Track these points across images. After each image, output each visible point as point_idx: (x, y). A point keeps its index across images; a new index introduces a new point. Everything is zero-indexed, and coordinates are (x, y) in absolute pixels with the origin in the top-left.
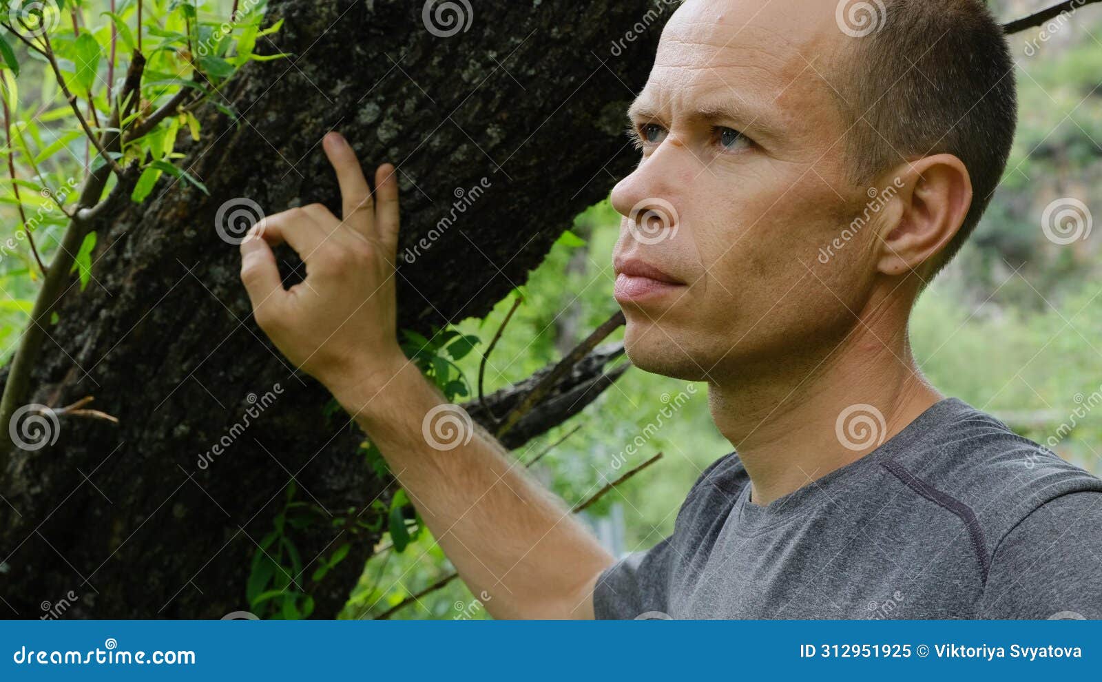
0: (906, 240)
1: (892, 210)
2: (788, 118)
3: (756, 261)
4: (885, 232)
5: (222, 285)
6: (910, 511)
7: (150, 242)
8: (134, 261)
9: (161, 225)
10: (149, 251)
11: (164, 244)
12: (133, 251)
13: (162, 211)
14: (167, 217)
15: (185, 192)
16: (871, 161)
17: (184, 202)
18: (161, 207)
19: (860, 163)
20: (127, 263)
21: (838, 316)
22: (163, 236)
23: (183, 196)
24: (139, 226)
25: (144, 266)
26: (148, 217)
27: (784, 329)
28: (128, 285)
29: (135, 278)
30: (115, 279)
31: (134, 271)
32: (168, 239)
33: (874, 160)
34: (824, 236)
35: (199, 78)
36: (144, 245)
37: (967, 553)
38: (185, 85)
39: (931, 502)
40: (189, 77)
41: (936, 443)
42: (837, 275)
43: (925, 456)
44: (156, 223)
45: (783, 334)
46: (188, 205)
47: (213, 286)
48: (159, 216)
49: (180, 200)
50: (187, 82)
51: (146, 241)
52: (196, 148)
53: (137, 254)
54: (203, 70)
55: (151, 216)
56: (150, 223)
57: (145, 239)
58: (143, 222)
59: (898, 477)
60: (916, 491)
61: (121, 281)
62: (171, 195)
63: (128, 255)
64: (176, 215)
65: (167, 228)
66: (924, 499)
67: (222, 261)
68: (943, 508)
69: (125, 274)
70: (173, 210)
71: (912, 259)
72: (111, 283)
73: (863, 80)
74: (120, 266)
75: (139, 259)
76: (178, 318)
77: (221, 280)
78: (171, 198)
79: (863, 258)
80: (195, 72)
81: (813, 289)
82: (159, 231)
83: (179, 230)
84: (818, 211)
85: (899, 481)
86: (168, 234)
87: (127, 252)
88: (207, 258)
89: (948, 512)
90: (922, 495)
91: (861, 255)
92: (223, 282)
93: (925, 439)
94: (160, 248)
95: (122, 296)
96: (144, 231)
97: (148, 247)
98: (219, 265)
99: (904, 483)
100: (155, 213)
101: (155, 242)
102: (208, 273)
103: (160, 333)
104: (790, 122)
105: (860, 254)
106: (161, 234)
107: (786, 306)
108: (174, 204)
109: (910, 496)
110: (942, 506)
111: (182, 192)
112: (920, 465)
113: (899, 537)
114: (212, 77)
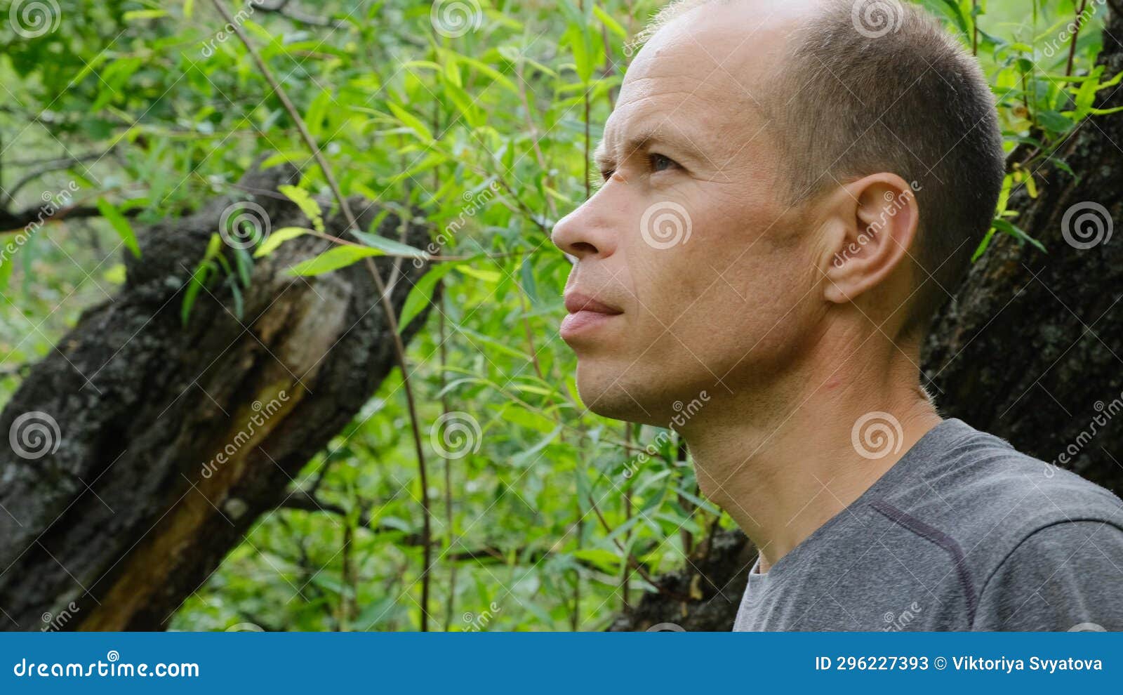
0: (849, 264)
1: (834, 233)
2: (713, 139)
3: (685, 282)
4: (826, 257)
5: (1053, 344)
6: (897, 547)
7: (977, 301)
8: (960, 320)
9: (988, 283)
10: (976, 311)
11: (993, 304)
12: (959, 311)
13: (989, 270)
14: (995, 276)
15: (1013, 251)
16: (806, 182)
17: (1013, 260)
18: (987, 266)
19: (793, 183)
20: (953, 323)
21: (782, 346)
22: (991, 295)
23: (1012, 255)
24: (964, 285)
25: (971, 326)
26: (974, 276)
27: (721, 358)
28: (954, 345)
29: (963, 338)
30: (939, 339)
31: (960, 331)
32: (997, 298)
33: (808, 181)
34: (758, 258)
35: (1036, 134)
36: (971, 305)
37: (956, 592)
38: (1022, 141)
39: (921, 538)
40: (1025, 133)
41: (927, 477)
42: (776, 301)
43: (914, 493)
44: (983, 282)
45: (721, 363)
46: (1017, 263)
47: (1044, 345)
48: (986, 275)
49: (1008, 257)
50: (1024, 139)
51: (973, 300)
52: (1023, 204)
53: (964, 314)
54: (1041, 125)
55: (978, 275)
56: (976, 282)
57: (971, 298)
58: (969, 281)
59: (885, 515)
60: (902, 525)
61: (946, 342)
62: (998, 253)
63: (953, 315)
64: (1004, 273)
65: (995, 287)
66: (912, 533)
67: (1053, 321)
68: (934, 544)
69: (950, 334)
70: (1002, 269)
71: (856, 283)
72: (935, 343)
73: (793, 99)
74: (945, 326)
75: (966, 319)
76: (1006, 378)
77: (1052, 340)
78: (998, 257)
79: (805, 284)
80: (1032, 128)
81: (748, 314)
82: (987, 290)
83: (1008, 288)
84: (748, 232)
85: (887, 520)
86: (996, 293)
87: (952, 311)
88: (1037, 317)
89: (938, 548)
90: (909, 529)
91: (802, 281)
92: (1055, 341)
93: (916, 473)
94: (988, 308)
95: (948, 356)
96: (970, 290)
97: (975, 307)
98: (1049, 324)
99: (892, 520)
100: (981, 272)
101: (982, 301)
102: (1037, 333)
103: (988, 393)
104: (715, 142)
105: (801, 279)
106: (988, 293)
107: (722, 332)
108: (1003, 263)
109: (897, 531)
110: (933, 542)
111: (1010, 250)
112: (909, 501)
113: (887, 575)
114: (1049, 132)
